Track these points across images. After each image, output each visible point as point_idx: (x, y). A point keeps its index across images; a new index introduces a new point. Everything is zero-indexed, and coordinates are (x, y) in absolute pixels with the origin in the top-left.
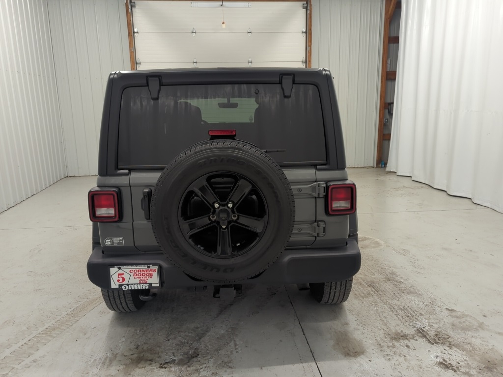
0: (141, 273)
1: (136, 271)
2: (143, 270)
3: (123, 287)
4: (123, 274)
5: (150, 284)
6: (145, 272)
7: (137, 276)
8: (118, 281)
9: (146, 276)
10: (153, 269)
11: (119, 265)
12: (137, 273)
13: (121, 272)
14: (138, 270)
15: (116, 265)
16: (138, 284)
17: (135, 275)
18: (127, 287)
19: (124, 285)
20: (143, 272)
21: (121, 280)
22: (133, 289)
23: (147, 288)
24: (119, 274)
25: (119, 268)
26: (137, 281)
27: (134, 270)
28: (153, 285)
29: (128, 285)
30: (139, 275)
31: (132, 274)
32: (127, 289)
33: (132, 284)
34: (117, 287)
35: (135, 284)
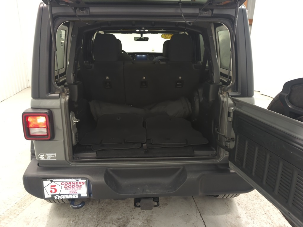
0: (72, 185)
1: (66, 184)
2: (73, 183)
3: (55, 197)
4: (55, 186)
5: (79, 195)
6: (74, 184)
7: (68, 188)
8: (51, 191)
9: (75, 188)
10: (82, 182)
11: (52, 178)
12: (68, 185)
13: (53, 184)
14: (68, 182)
15: (49, 179)
16: (68, 194)
17: (66, 187)
18: (59, 197)
19: (56, 195)
20: (73, 185)
21: (54, 191)
22: (64, 198)
23: (77, 197)
24: (52, 186)
25: (52, 181)
26: (68, 192)
27: (65, 182)
28: (82, 195)
29: (60, 195)
30: (70, 187)
31: (63, 186)
32: (59, 198)
33: (63, 195)
34: (50, 196)
35: (66, 194)
